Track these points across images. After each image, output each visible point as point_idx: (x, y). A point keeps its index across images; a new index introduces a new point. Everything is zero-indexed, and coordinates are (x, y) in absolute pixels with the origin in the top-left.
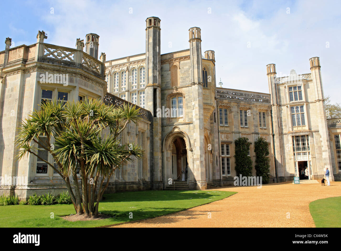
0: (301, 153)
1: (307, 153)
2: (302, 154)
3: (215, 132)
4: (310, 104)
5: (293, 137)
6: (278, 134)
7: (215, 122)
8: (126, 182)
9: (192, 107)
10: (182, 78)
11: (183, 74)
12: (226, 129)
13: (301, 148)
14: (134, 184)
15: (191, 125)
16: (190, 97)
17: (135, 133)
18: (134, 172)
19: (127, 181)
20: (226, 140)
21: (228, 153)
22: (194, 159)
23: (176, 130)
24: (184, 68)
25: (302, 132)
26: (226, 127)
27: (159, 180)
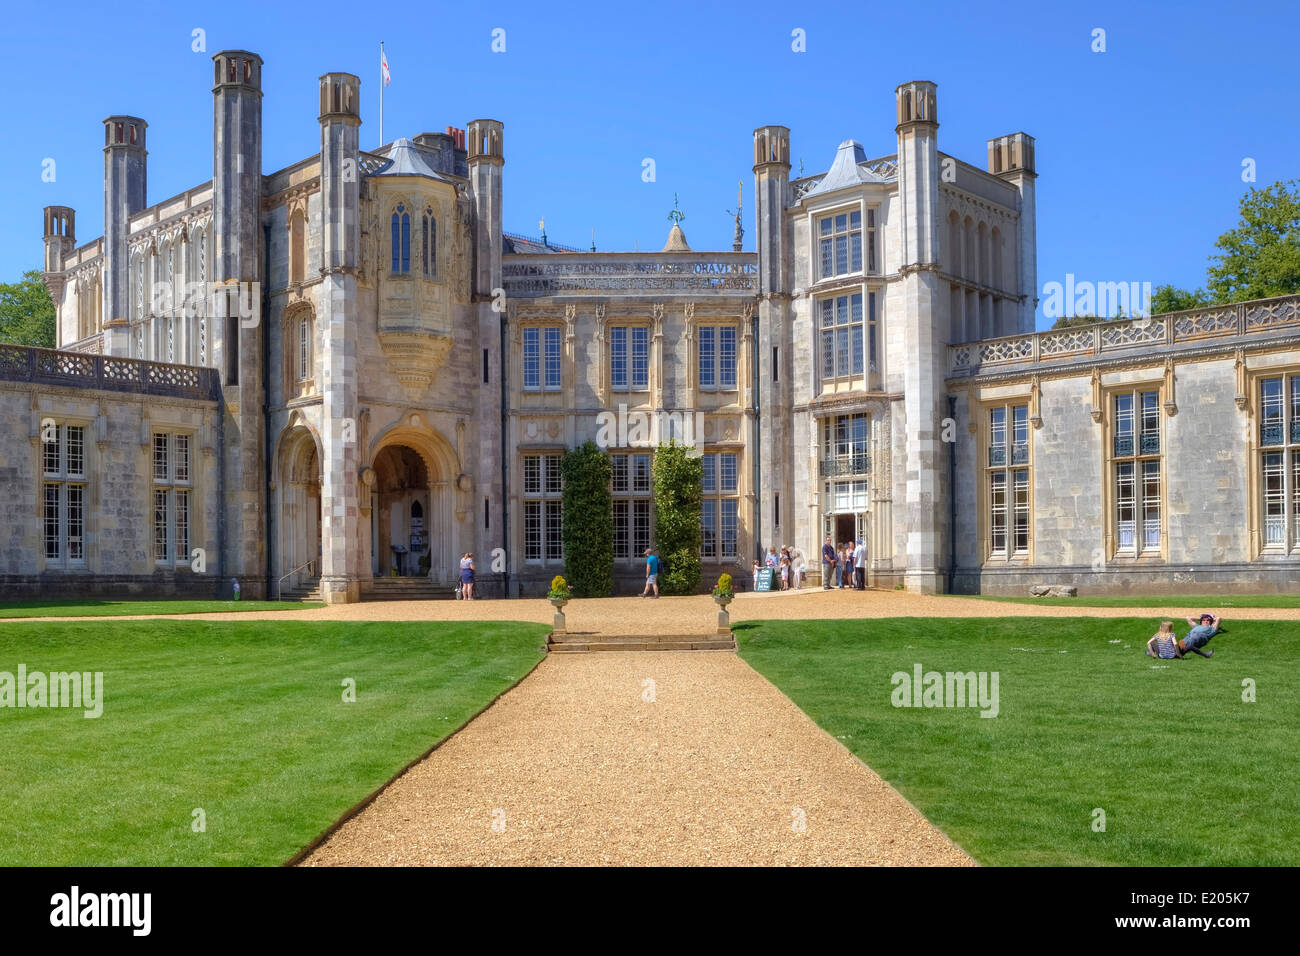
0: (848, 483)
2: (851, 486)
3: (481, 415)
4: (889, 285)
5: (826, 420)
6: (769, 411)
7: (486, 380)
8: (92, 576)
12: (549, 401)
13: (850, 463)
14: (131, 581)
15: (323, 408)
17: (135, 440)
18: (134, 547)
19: (98, 571)
20: (548, 439)
21: (553, 486)
23: (298, 423)
25: (845, 402)
26: (551, 393)
27: (242, 572)
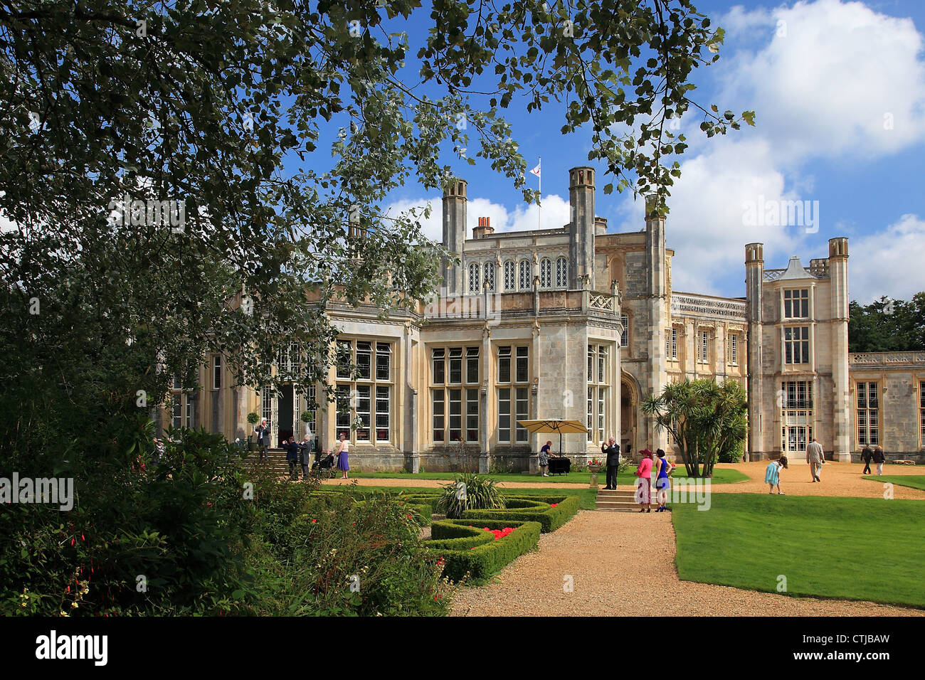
0: (795, 412)
1: (807, 414)
2: (797, 413)
4: (821, 324)
5: (783, 383)
9: (646, 334)
10: (629, 282)
11: (632, 276)
12: (674, 365)
13: (797, 403)
15: (644, 364)
16: (642, 318)
22: (647, 418)
24: (634, 265)
25: (801, 375)
26: (675, 361)
